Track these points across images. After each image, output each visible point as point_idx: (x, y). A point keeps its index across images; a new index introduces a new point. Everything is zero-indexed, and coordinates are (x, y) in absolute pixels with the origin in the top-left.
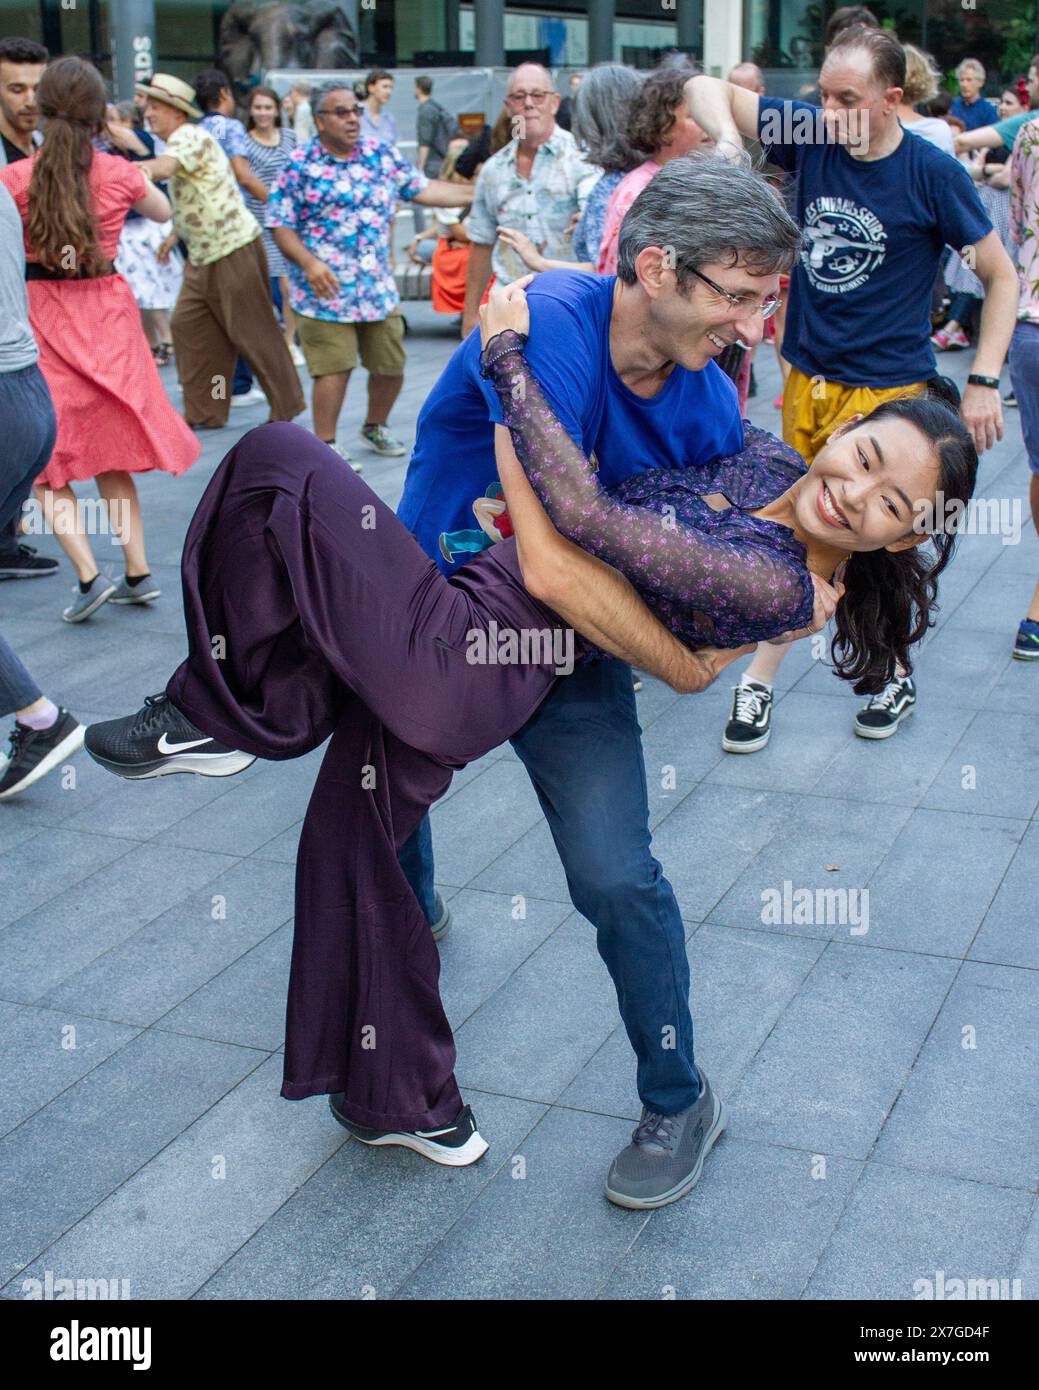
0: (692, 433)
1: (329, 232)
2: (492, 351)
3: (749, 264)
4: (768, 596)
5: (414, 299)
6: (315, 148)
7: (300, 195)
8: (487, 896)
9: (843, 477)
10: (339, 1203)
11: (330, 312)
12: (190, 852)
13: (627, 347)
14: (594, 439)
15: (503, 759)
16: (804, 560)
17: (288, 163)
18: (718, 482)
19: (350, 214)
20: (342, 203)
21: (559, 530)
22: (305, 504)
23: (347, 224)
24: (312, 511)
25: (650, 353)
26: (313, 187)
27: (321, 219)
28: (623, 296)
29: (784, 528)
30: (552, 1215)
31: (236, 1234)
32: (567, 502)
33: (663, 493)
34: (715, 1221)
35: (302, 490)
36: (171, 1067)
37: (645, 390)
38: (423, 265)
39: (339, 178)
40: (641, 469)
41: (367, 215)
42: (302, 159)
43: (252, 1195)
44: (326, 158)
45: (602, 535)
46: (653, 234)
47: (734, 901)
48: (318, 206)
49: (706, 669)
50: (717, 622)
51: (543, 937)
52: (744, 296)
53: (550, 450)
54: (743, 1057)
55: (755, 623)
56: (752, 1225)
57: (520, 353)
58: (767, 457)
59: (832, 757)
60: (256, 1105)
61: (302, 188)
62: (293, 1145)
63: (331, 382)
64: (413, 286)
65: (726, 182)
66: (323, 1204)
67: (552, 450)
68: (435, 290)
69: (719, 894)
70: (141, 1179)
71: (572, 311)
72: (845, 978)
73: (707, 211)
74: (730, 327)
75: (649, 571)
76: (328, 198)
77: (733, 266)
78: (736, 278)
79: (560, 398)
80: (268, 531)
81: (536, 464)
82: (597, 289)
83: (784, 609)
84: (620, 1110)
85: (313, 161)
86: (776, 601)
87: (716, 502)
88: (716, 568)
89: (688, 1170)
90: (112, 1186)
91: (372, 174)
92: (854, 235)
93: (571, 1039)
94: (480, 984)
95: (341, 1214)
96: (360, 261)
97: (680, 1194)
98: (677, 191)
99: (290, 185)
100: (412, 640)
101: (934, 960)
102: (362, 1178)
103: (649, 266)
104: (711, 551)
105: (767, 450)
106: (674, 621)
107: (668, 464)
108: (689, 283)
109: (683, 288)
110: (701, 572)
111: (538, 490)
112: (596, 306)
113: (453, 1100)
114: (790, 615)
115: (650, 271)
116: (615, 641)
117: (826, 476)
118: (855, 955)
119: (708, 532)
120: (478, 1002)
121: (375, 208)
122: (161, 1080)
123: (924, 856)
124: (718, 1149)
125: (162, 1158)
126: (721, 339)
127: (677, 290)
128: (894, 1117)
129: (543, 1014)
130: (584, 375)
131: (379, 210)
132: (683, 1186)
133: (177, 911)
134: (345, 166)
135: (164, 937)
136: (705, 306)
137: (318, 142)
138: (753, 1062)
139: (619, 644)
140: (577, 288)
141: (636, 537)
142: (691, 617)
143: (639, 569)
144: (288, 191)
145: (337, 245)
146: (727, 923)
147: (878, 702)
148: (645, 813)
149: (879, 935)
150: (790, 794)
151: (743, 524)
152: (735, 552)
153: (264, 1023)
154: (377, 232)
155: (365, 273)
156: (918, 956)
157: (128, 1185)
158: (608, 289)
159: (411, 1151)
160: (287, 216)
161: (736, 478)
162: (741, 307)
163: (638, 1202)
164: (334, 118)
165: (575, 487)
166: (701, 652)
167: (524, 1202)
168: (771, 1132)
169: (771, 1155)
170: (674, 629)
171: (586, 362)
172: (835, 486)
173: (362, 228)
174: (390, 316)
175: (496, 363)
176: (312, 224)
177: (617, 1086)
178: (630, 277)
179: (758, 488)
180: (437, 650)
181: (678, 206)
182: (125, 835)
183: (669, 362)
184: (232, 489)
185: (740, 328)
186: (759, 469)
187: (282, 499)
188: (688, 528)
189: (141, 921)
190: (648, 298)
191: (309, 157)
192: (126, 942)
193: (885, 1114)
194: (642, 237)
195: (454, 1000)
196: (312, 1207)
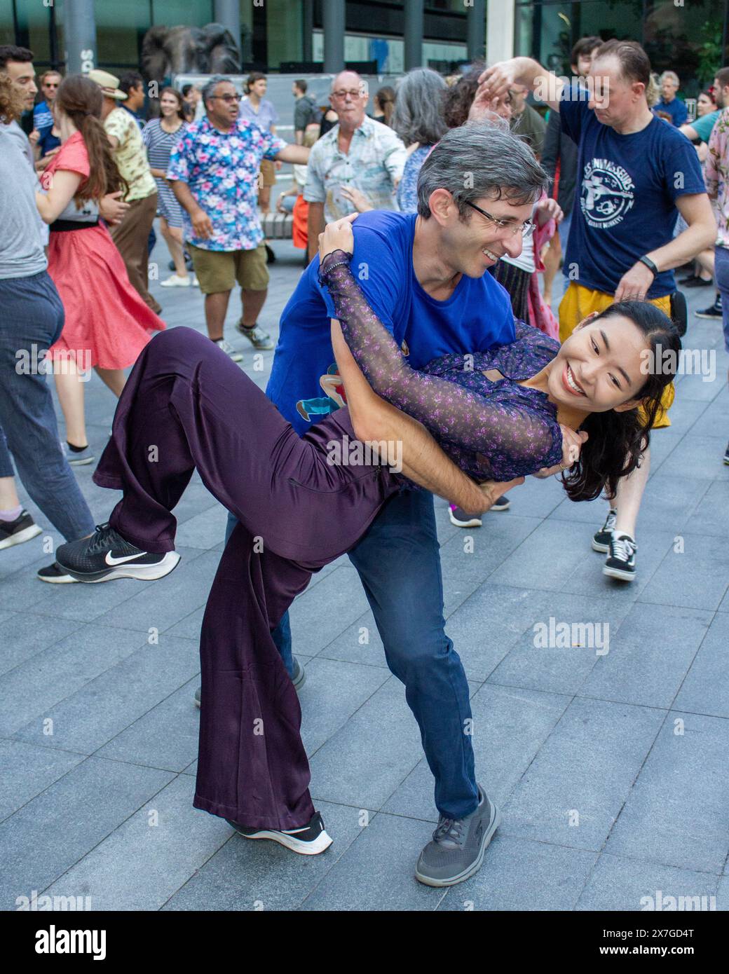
0: (475, 327)
1: (215, 186)
2: (326, 265)
3: (510, 198)
4: (527, 442)
5: (280, 238)
6: (204, 124)
7: (192, 158)
8: (332, 663)
9: (581, 360)
10: (226, 881)
11: (219, 244)
12: (120, 631)
13: (426, 264)
14: (403, 331)
15: (343, 565)
16: (555, 416)
17: (185, 134)
18: (496, 362)
19: (230, 173)
20: (224, 163)
21: (375, 391)
22: (196, 386)
23: (228, 180)
24: (200, 390)
25: (442, 266)
26: (203, 151)
27: (209, 175)
28: (421, 226)
29: (542, 393)
30: (378, 890)
31: (154, 902)
32: (380, 371)
33: (454, 370)
34: (493, 895)
35: (194, 375)
36: (107, 784)
37: (441, 295)
38: (286, 215)
39: (222, 145)
40: (439, 353)
41: (242, 173)
42: (196, 131)
43: (165, 875)
44: (213, 130)
45: (406, 395)
46: (440, 180)
47: (507, 667)
48: (207, 164)
49: (487, 497)
50: (492, 462)
51: (372, 693)
52: (508, 221)
53: (368, 334)
54: (513, 778)
55: (519, 461)
56: (519, 897)
57: (346, 266)
58: (533, 345)
59: (576, 565)
60: (168, 811)
61: (194, 151)
62: (194, 839)
63: (218, 299)
64: (279, 228)
65: (491, 140)
66: (215, 881)
67: (369, 334)
68: (295, 232)
69: (496, 662)
70: (86, 863)
71: (384, 239)
72: (585, 722)
73: (477, 160)
74: (499, 244)
75: (441, 421)
76: (214, 159)
77: (498, 199)
78: (500, 208)
79: (377, 301)
80: (171, 404)
81: (358, 345)
82: (403, 223)
83: (538, 451)
84: (426, 815)
85: (203, 133)
86: (532, 446)
87: (493, 375)
88: (488, 420)
89: (473, 858)
90: (65, 868)
91: (245, 144)
92: (613, 186)
93: (390, 765)
94: (327, 725)
95: (228, 889)
96: (237, 206)
97: (468, 875)
98: (455, 148)
99: (185, 150)
100: (273, 479)
101: (649, 710)
102: (243, 863)
103: (438, 203)
104: (485, 408)
105: (534, 340)
106: (463, 462)
107: (458, 349)
108: (467, 214)
109: (463, 217)
110: (478, 423)
111: (360, 363)
112: (403, 235)
113: (307, 809)
114: (543, 455)
115: (439, 207)
116: (420, 475)
117: (569, 358)
118: (593, 706)
119: (485, 396)
120: (325, 738)
121: (247, 168)
122: (100, 793)
123: (642, 636)
124: (495, 844)
125: (100, 848)
126: (493, 253)
127: (459, 219)
128: (620, 822)
129: (371, 747)
130: (392, 283)
131: (250, 170)
132: (470, 870)
133: (111, 673)
134: (226, 137)
135: (102, 691)
136: (480, 229)
137: (206, 119)
138: (520, 781)
139: (423, 477)
140: (389, 222)
141: (430, 396)
142: (474, 458)
143: (433, 420)
144: (184, 154)
145: (221, 195)
146: (502, 683)
147: (609, 527)
148: (441, 605)
149: (609, 692)
150: (547, 591)
151: (510, 390)
152: (502, 409)
153: (173, 752)
154: (249, 185)
155: (242, 215)
156: (637, 707)
157: (77, 867)
158: (411, 222)
159: (278, 843)
160: (182, 172)
161: (510, 359)
162: (506, 229)
163: (439, 882)
164: (222, 102)
165: (386, 361)
166: (484, 485)
167: (358, 880)
168: (533, 832)
169: (533, 847)
170: (463, 468)
171: (396, 276)
172: (574, 366)
173: (239, 182)
174: (259, 246)
175: (329, 273)
176: (202, 180)
177: (424, 798)
178: (426, 212)
179: (525, 366)
180: (291, 487)
181: (457, 158)
182: (76, 618)
183: (458, 273)
184: (147, 376)
185: (506, 244)
186: (527, 353)
187: (179, 382)
188: (469, 392)
189: (86, 679)
190: (439, 227)
191: (200, 130)
192: (75, 693)
193: (613, 819)
194: (432, 182)
195: (309, 736)
196: (208, 883)
